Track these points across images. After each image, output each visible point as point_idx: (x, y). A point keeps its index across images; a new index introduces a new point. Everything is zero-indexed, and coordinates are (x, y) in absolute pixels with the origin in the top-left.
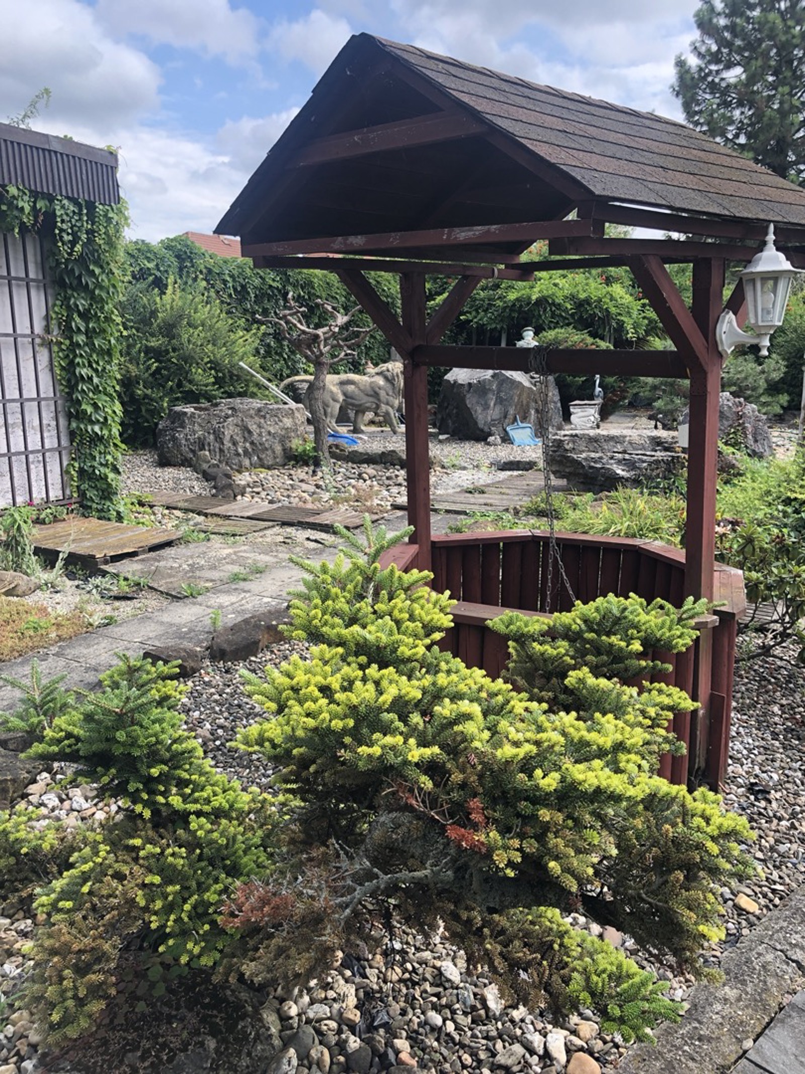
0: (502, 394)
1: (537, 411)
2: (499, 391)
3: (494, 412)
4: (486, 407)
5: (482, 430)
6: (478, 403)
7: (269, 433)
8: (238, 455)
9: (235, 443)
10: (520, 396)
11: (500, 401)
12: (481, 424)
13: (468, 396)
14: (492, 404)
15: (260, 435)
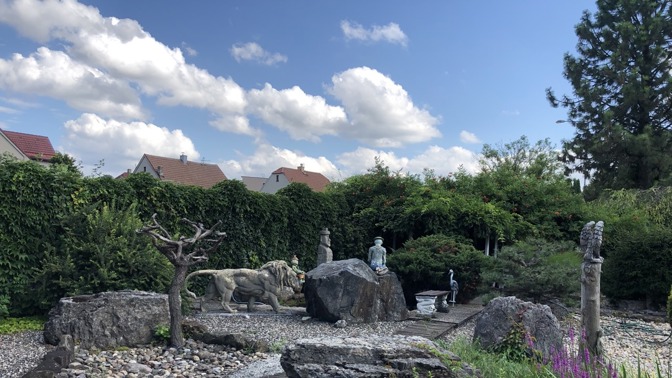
0: (349, 288)
1: (382, 300)
2: (346, 285)
3: (342, 301)
4: (335, 297)
5: (333, 315)
6: (328, 294)
7: (136, 318)
8: (106, 336)
9: (104, 327)
10: (364, 289)
11: (347, 293)
12: (331, 310)
13: (319, 289)
14: (340, 295)
15: (126, 320)
